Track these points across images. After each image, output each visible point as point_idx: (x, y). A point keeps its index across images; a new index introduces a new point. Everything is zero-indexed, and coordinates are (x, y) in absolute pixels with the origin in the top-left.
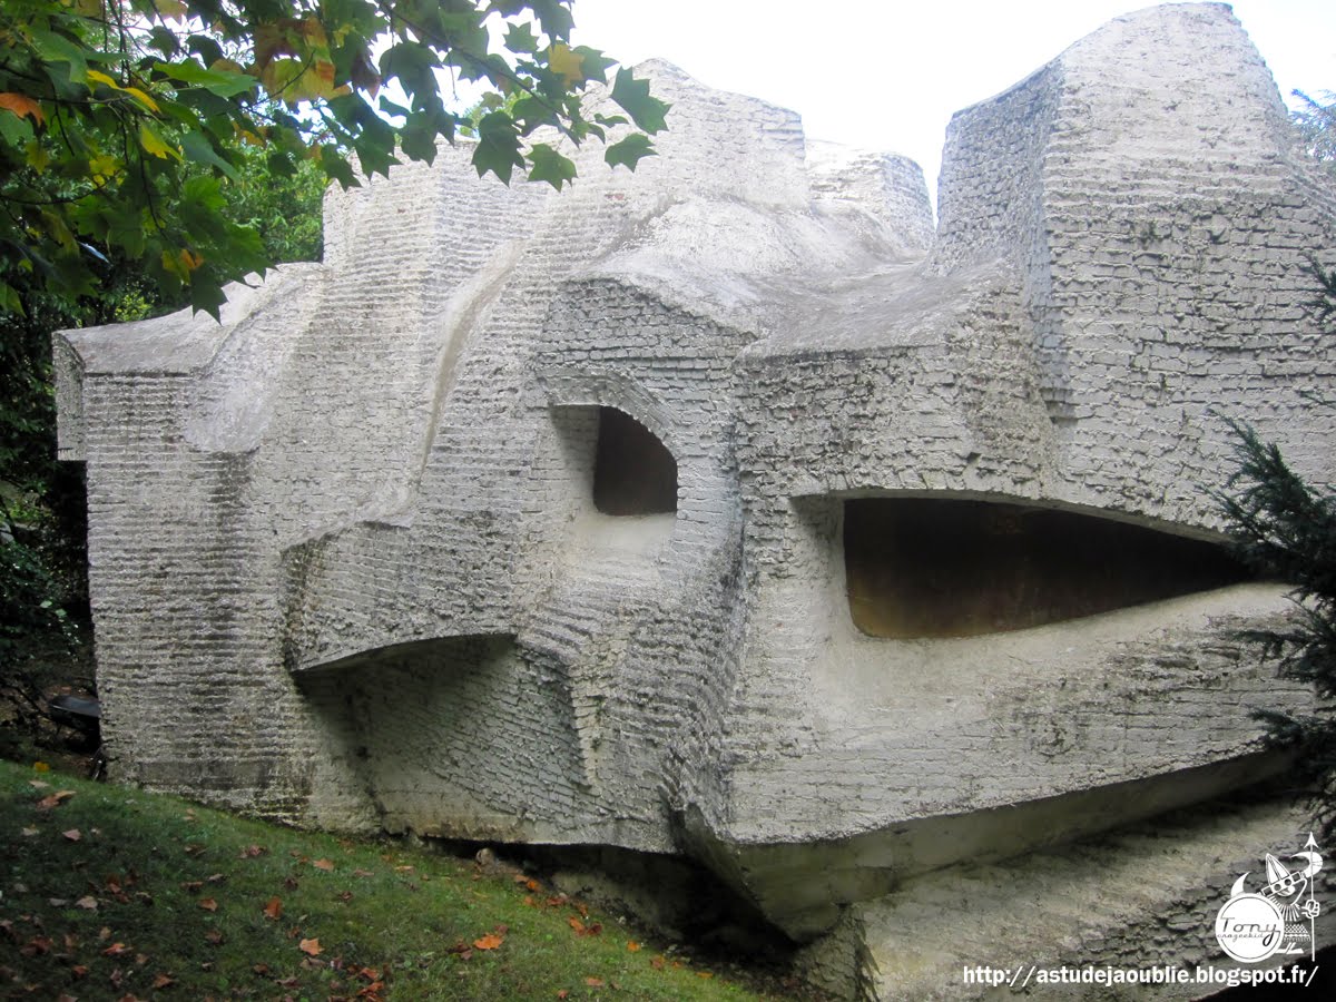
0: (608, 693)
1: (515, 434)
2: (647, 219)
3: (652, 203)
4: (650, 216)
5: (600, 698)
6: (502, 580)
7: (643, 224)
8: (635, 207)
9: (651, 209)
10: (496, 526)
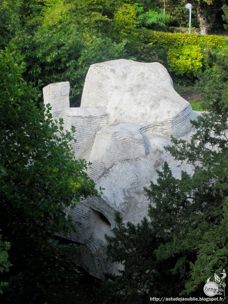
0: (100, 258)
1: (84, 210)
2: (109, 169)
3: (110, 165)
4: (110, 168)
5: (99, 259)
6: (83, 235)
7: (108, 170)
8: (107, 166)
9: (110, 166)
10: (81, 226)
